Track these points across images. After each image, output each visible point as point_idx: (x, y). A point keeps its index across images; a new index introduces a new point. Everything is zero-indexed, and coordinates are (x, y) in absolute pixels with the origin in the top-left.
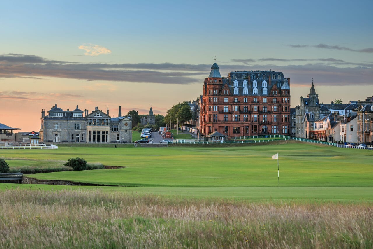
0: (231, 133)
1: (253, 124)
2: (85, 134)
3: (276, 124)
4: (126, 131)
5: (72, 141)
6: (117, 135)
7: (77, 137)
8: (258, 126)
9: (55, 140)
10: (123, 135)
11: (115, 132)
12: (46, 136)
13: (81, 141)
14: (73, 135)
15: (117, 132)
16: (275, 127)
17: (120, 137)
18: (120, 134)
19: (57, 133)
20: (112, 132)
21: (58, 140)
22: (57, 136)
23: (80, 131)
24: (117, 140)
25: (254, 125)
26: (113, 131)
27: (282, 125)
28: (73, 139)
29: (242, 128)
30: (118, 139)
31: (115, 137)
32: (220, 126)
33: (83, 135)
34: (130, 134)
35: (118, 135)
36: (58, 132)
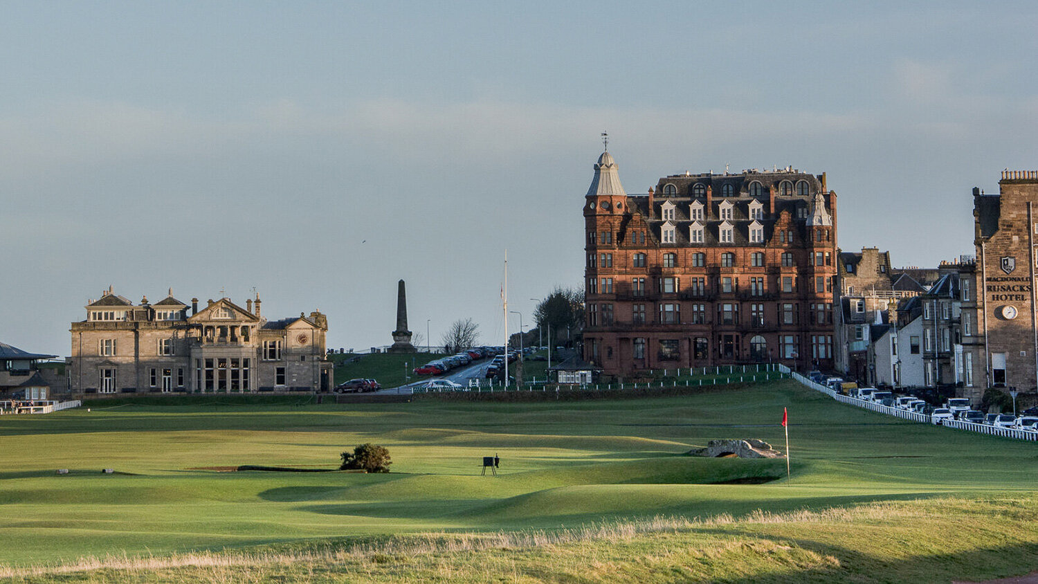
0: (651, 359)
1: (721, 331)
2: (187, 368)
3: (792, 331)
4: (303, 358)
5: (152, 390)
6: (278, 369)
7: (165, 379)
8: (737, 337)
9: (104, 387)
10: (293, 369)
11: (272, 361)
12: (78, 377)
13: (175, 390)
14: (153, 373)
15: (277, 361)
16: (789, 340)
17: (286, 375)
18: (286, 368)
19: (109, 367)
20: (263, 362)
21: (112, 387)
22: (110, 376)
23: (174, 360)
24: (278, 383)
25: (723, 334)
26: (265, 358)
27: (811, 333)
28: (153, 383)
29: (687, 342)
30: (281, 380)
31: (271, 377)
32: (621, 339)
33: (181, 372)
34: (313, 366)
35: (280, 371)
36: (111, 363)
